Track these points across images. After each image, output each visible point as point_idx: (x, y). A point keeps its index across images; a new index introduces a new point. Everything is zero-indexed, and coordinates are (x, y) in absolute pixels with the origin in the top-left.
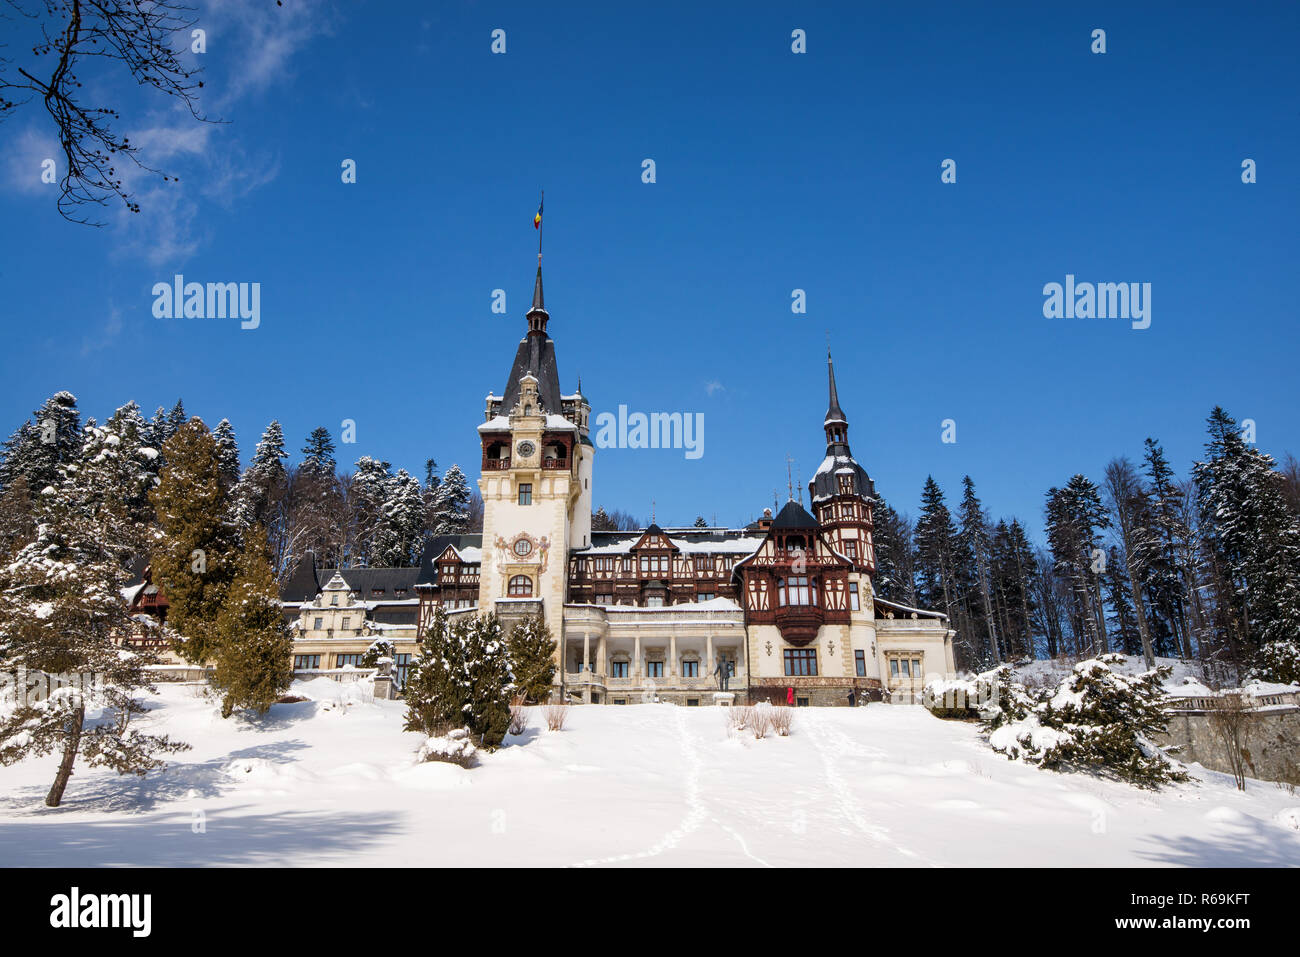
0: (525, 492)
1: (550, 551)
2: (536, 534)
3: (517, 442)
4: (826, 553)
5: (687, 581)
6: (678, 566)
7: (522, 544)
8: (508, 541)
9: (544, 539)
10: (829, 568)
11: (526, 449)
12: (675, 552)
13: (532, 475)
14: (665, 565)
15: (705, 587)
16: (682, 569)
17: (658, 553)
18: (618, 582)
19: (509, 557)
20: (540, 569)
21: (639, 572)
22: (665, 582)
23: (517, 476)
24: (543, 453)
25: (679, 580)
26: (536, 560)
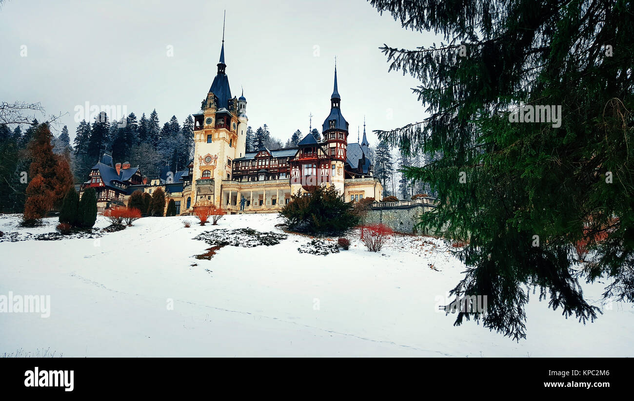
0: (209, 139)
1: (218, 160)
2: (213, 154)
3: (206, 118)
4: (322, 154)
5: (275, 168)
6: (272, 162)
7: (208, 158)
8: (203, 157)
9: (216, 156)
10: (323, 160)
11: (209, 121)
12: (271, 158)
13: (211, 131)
14: (267, 163)
15: (282, 170)
16: (274, 164)
17: (265, 158)
18: (250, 170)
19: (203, 163)
20: (214, 167)
21: (258, 165)
22: (267, 169)
23: (206, 132)
24: (216, 122)
25: (273, 168)
26: (212, 164)
